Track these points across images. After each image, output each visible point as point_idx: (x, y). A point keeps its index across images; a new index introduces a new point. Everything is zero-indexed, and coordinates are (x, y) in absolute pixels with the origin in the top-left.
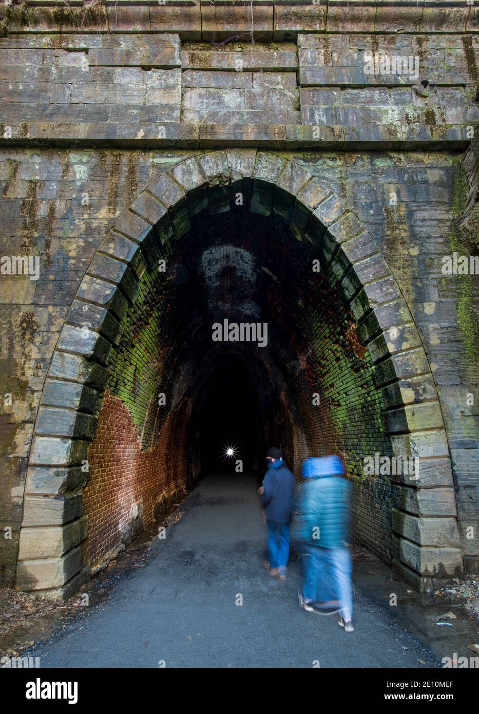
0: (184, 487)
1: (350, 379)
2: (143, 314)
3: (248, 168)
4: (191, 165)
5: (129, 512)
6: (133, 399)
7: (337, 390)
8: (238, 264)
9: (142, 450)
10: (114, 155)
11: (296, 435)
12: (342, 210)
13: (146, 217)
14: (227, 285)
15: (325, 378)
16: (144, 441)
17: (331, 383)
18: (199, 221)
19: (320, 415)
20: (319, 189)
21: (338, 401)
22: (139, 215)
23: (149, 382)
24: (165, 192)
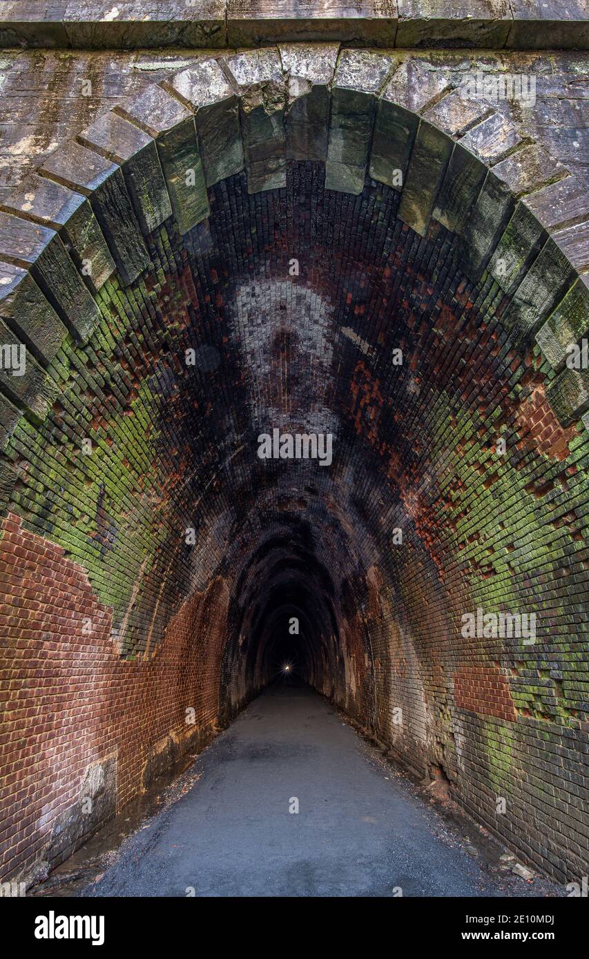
0: (214, 722)
1: (523, 512)
2: (113, 380)
3: (323, 70)
4: (209, 70)
5: (77, 782)
6: (98, 554)
7: (488, 544)
8: (302, 326)
9: (123, 656)
10: (60, 59)
11: (394, 637)
12: (515, 138)
13: (108, 149)
14: (284, 374)
15: (458, 525)
16: (128, 640)
17: (472, 531)
18: (227, 203)
19: (444, 597)
20: (465, 104)
21: (490, 565)
22: (95, 148)
23: (140, 530)
24: (154, 110)
